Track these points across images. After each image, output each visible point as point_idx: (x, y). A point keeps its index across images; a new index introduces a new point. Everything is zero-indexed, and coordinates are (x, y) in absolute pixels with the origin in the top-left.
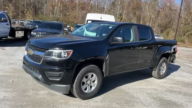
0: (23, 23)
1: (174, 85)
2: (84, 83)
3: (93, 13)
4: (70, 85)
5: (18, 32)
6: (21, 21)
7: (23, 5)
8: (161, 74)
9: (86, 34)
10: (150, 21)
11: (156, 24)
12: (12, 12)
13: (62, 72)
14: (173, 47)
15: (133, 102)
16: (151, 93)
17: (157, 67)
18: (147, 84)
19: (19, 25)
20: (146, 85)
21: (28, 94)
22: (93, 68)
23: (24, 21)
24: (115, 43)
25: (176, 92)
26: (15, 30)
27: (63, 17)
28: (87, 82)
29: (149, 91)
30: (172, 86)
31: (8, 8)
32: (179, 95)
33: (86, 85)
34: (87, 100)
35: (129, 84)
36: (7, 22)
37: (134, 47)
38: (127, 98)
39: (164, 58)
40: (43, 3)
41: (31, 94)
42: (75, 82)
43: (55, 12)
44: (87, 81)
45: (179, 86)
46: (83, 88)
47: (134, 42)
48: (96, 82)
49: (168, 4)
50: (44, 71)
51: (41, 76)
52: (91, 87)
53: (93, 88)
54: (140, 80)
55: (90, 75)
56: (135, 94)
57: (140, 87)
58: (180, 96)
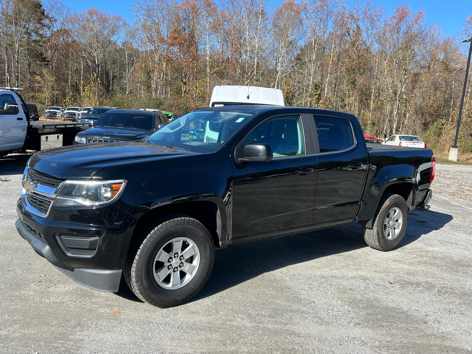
0: (74, 114)
1: (421, 268)
2: (160, 265)
3: (247, 85)
4: (120, 271)
5: (47, 138)
6: (69, 109)
7: (77, 71)
8: (390, 237)
9: (208, 139)
10: (393, 101)
11: (412, 110)
12: (50, 89)
13: (97, 238)
14: (423, 167)
15: (291, 311)
16: (350, 289)
17: (377, 220)
18: (347, 266)
19: (64, 120)
20: (343, 267)
21: (23, 292)
22: (187, 226)
23: (77, 110)
24: (246, 159)
25: (418, 284)
26: (40, 132)
27: (173, 97)
28: (169, 261)
29: (345, 283)
30: (415, 268)
31: (40, 79)
32: (426, 294)
33: (169, 269)
34: (171, 309)
35: (299, 264)
36: (17, 114)
37: (306, 169)
38: (279, 301)
39: (396, 195)
40: (125, 65)
41: (31, 293)
42: (135, 261)
43: (154, 86)
44: (171, 258)
45: (433, 270)
46: (159, 276)
47: (306, 155)
48: (196, 262)
49: (441, 56)
50: (54, 236)
51: (48, 247)
52: (183, 275)
53: (188, 278)
54: (329, 255)
55: (177, 243)
56: (304, 292)
57: (326, 271)
58: (427, 296)
